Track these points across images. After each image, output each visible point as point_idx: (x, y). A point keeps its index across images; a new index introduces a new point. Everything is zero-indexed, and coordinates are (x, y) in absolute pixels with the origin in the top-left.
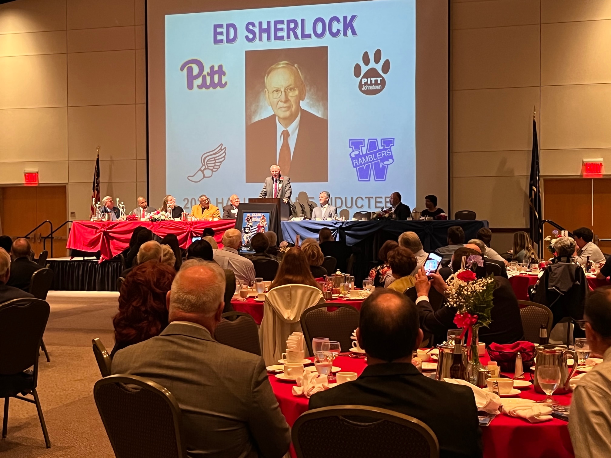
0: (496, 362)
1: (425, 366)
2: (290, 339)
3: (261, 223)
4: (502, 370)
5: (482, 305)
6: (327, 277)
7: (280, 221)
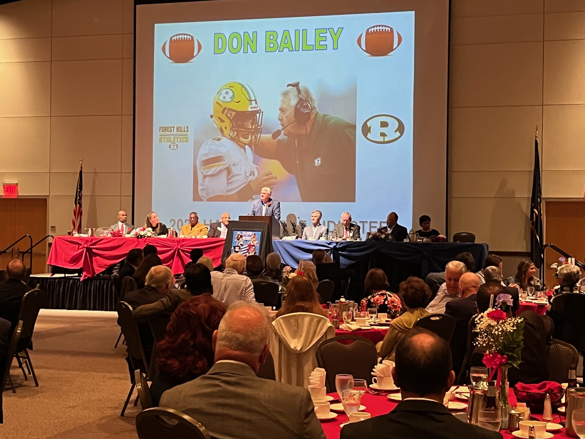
0: (525, 404)
1: (452, 405)
2: (313, 376)
3: (252, 242)
4: (532, 412)
5: (512, 346)
6: (331, 304)
7: (272, 240)
